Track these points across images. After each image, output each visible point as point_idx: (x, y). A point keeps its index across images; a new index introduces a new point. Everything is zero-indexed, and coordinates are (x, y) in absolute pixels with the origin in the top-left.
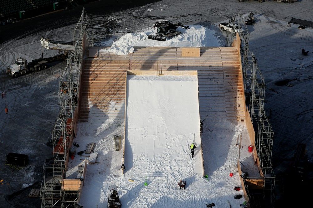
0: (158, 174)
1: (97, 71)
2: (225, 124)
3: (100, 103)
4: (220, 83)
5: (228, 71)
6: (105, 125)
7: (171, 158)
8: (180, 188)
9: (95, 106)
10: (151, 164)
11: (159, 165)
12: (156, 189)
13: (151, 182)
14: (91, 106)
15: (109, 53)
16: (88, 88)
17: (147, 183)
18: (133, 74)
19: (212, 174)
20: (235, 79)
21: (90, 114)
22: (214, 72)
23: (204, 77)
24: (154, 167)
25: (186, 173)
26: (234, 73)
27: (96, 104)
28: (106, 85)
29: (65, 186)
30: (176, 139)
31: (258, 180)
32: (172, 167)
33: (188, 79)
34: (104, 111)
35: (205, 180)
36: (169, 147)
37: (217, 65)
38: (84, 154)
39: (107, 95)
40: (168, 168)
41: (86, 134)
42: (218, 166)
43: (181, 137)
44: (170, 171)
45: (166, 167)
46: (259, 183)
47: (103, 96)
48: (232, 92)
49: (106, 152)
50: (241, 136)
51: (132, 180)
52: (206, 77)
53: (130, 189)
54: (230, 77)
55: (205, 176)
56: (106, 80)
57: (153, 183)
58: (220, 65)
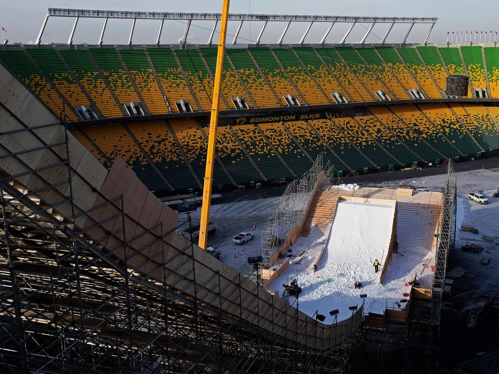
0: (342, 275)
1: (324, 200)
2: (421, 249)
3: (321, 224)
4: (424, 217)
5: (433, 208)
6: (320, 240)
7: (358, 266)
8: (355, 288)
9: (316, 226)
10: (340, 267)
11: (346, 269)
12: (335, 286)
13: (334, 280)
14: (313, 224)
15: (338, 188)
16: (314, 212)
17: (330, 281)
18: (345, 200)
19: (389, 282)
20: (438, 215)
21: (311, 232)
22: (420, 208)
23: (411, 212)
24: (341, 270)
25: (366, 278)
26: (438, 210)
27: (317, 224)
28: (328, 211)
29: (263, 275)
30: (367, 252)
31: (425, 290)
32: (356, 272)
33: (388, 207)
34: (322, 230)
35: (381, 285)
36: (359, 257)
37: (424, 203)
38: (293, 257)
39: (327, 218)
40: (352, 273)
41: (302, 245)
42: (398, 278)
43: (372, 250)
44: (353, 274)
45: (351, 272)
46: (426, 292)
47: (324, 219)
48: (432, 224)
49: (310, 258)
50: (431, 259)
51: (319, 277)
52: (413, 212)
53: (313, 283)
54: (433, 213)
55: (382, 282)
56: (329, 207)
57: (334, 282)
58: (427, 203)
